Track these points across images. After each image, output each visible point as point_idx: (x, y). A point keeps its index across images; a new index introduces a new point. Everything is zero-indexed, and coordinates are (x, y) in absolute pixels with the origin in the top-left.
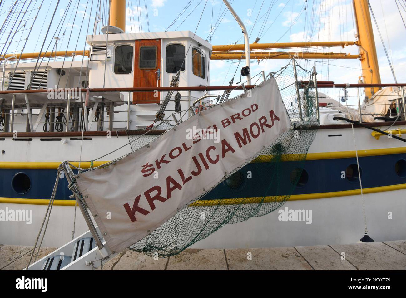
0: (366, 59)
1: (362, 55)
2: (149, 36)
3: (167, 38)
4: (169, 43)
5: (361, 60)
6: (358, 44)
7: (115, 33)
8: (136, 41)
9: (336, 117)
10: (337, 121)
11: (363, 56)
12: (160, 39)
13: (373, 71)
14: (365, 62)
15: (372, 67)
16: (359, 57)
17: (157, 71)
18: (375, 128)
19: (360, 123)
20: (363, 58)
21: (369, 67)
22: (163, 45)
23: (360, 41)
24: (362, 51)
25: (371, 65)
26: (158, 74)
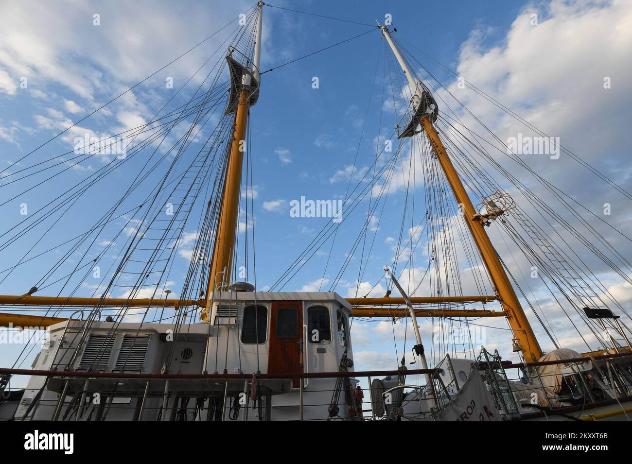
0: (514, 317)
1: (507, 311)
2: (289, 297)
3: (310, 299)
4: (312, 305)
5: (509, 318)
6: (499, 298)
7: (246, 291)
8: (273, 301)
9: (525, 403)
10: (528, 408)
11: (509, 312)
12: (301, 301)
13: (526, 332)
14: (514, 320)
15: (523, 327)
16: (505, 315)
17: (299, 341)
18: (569, 415)
19: (551, 409)
20: (510, 316)
21: (520, 327)
22: (305, 307)
23: (500, 295)
24: (506, 307)
25: (521, 325)
26: (301, 345)
